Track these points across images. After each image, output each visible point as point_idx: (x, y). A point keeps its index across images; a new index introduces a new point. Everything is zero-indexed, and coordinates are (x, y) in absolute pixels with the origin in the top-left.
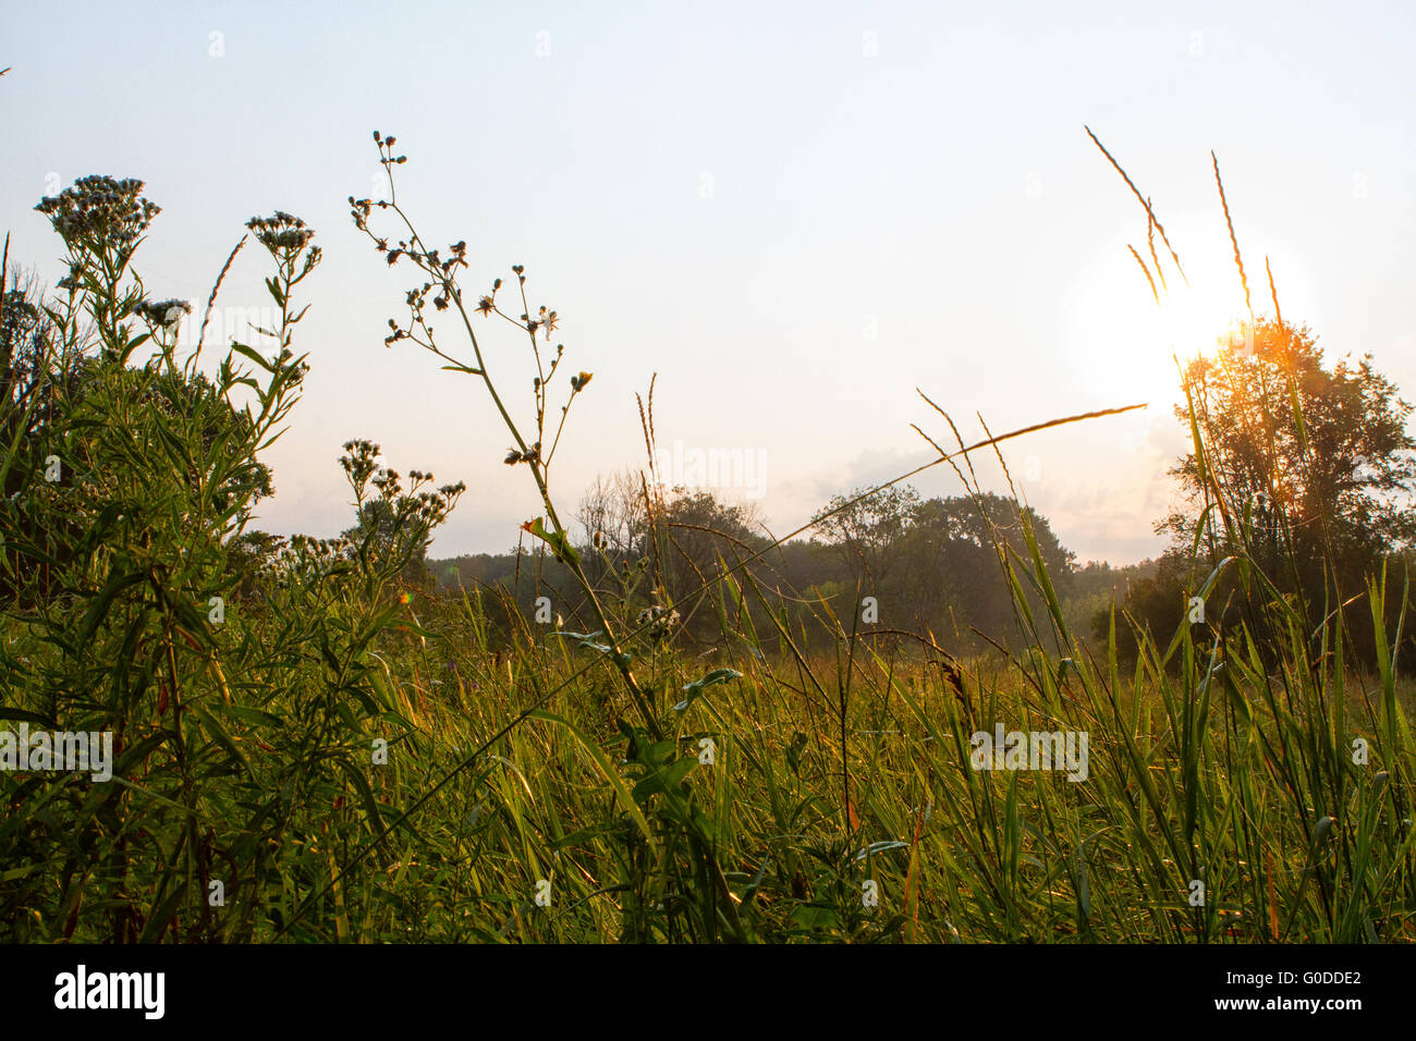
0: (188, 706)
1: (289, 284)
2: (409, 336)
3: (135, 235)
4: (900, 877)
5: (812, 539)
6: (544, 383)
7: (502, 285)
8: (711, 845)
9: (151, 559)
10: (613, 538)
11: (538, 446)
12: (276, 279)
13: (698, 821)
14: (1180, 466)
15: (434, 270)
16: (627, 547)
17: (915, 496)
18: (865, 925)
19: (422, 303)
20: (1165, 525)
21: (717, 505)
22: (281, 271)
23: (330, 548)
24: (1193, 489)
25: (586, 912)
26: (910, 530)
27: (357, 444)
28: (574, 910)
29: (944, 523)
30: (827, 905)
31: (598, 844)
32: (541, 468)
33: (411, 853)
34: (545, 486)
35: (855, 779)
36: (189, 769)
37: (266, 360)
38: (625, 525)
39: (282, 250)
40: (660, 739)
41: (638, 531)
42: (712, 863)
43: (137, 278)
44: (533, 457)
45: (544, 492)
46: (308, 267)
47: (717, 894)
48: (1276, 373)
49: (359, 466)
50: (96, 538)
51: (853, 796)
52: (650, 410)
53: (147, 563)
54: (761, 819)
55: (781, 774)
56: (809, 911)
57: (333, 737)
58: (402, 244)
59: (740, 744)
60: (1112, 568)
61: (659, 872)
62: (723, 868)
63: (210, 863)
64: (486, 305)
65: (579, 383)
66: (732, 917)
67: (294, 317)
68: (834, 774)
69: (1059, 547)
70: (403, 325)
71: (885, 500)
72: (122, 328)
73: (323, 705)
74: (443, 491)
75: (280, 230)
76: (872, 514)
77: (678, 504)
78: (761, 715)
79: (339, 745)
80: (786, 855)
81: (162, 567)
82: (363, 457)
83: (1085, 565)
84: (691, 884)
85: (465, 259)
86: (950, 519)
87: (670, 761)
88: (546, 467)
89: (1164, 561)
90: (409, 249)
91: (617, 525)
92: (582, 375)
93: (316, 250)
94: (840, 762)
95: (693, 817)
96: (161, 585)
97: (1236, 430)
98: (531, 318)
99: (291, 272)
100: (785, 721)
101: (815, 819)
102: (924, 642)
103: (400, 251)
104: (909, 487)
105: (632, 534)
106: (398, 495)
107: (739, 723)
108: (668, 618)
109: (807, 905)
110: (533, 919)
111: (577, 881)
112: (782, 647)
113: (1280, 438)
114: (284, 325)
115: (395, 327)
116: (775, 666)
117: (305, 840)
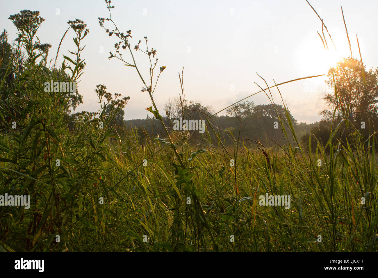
0: (52, 158)
1: (79, 40)
2: (115, 56)
3: (37, 26)
4: (250, 207)
5: (226, 116)
6: (152, 69)
7: (141, 42)
8: (198, 197)
9: (41, 117)
10: (173, 115)
11: (151, 87)
12: (76, 38)
13: (195, 191)
14: (326, 97)
15: (122, 38)
16: (177, 117)
17: (254, 104)
18: (241, 220)
19: (119, 47)
20: (322, 113)
21: (201, 106)
22: (77, 36)
23: (93, 115)
24: (329, 103)
25: (164, 215)
26: (253, 113)
27: (100, 86)
28: (161, 214)
29: (262, 111)
30: (230, 215)
31: (168, 196)
32: (152, 93)
33: (115, 199)
34: (153, 98)
35: (238, 179)
36: (53, 175)
37: (73, 61)
38: (177, 111)
39: (78, 30)
40: (184, 168)
41: (180, 113)
42: (198, 203)
43: (38, 39)
44: (149, 90)
45: (152, 100)
46: (85, 35)
47: (200, 211)
48: (353, 72)
49: (101, 92)
50: (27, 112)
51: (237, 184)
52: (182, 77)
53: (41, 118)
54: (212, 190)
55: (218, 178)
56: (225, 216)
57: (93, 167)
58: (113, 31)
59: (206, 170)
60: (307, 124)
61: (184, 205)
62: (201, 204)
63: (59, 201)
64: (136, 48)
65: (162, 69)
66: (204, 217)
67: (81, 49)
68: (232, 178)
69: (293, 118)
70: (113, 53)
71: (246, 105)
72: (34, 52)
73: (90, 158)
74: (124, 99)
75: (77, 24)
76: (243, 109)
77: (191, 106)
78: (212, 162)
79: (95, 169)
80: (219, 200)
81: (45, 119)
82: (102, 89)
83: (300, 123)
84: (193, 208)
85: (131, 35)
86: (264, 111)
87: (187, 174)
88: (153, 92)
89: (321, 122)
90: (115, 32)
91: (174, 111)
92: (163, 67)
93: (87, 30)
94: (234, 175)
95: (193, 190)
96: (45, 124)
97: (341, 87)
98: (149, 52)
99: (80, 36)
100: (219, 164)
101: (227, 190)
102: (257, 142)
103: (112, 33)
104: (253, 102)
105: (179, 113)
106: (112, 100)
107: (207, 164)
108: (187, 135)
109: (224, 214)
110: (150, 217)
111: (162, 206)
112: (218, 143)
113: (353, 90)
114: (78, 51)
115: (111, 54)
116: (216, 149)
117: (85, 195)
